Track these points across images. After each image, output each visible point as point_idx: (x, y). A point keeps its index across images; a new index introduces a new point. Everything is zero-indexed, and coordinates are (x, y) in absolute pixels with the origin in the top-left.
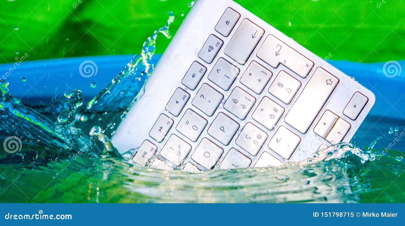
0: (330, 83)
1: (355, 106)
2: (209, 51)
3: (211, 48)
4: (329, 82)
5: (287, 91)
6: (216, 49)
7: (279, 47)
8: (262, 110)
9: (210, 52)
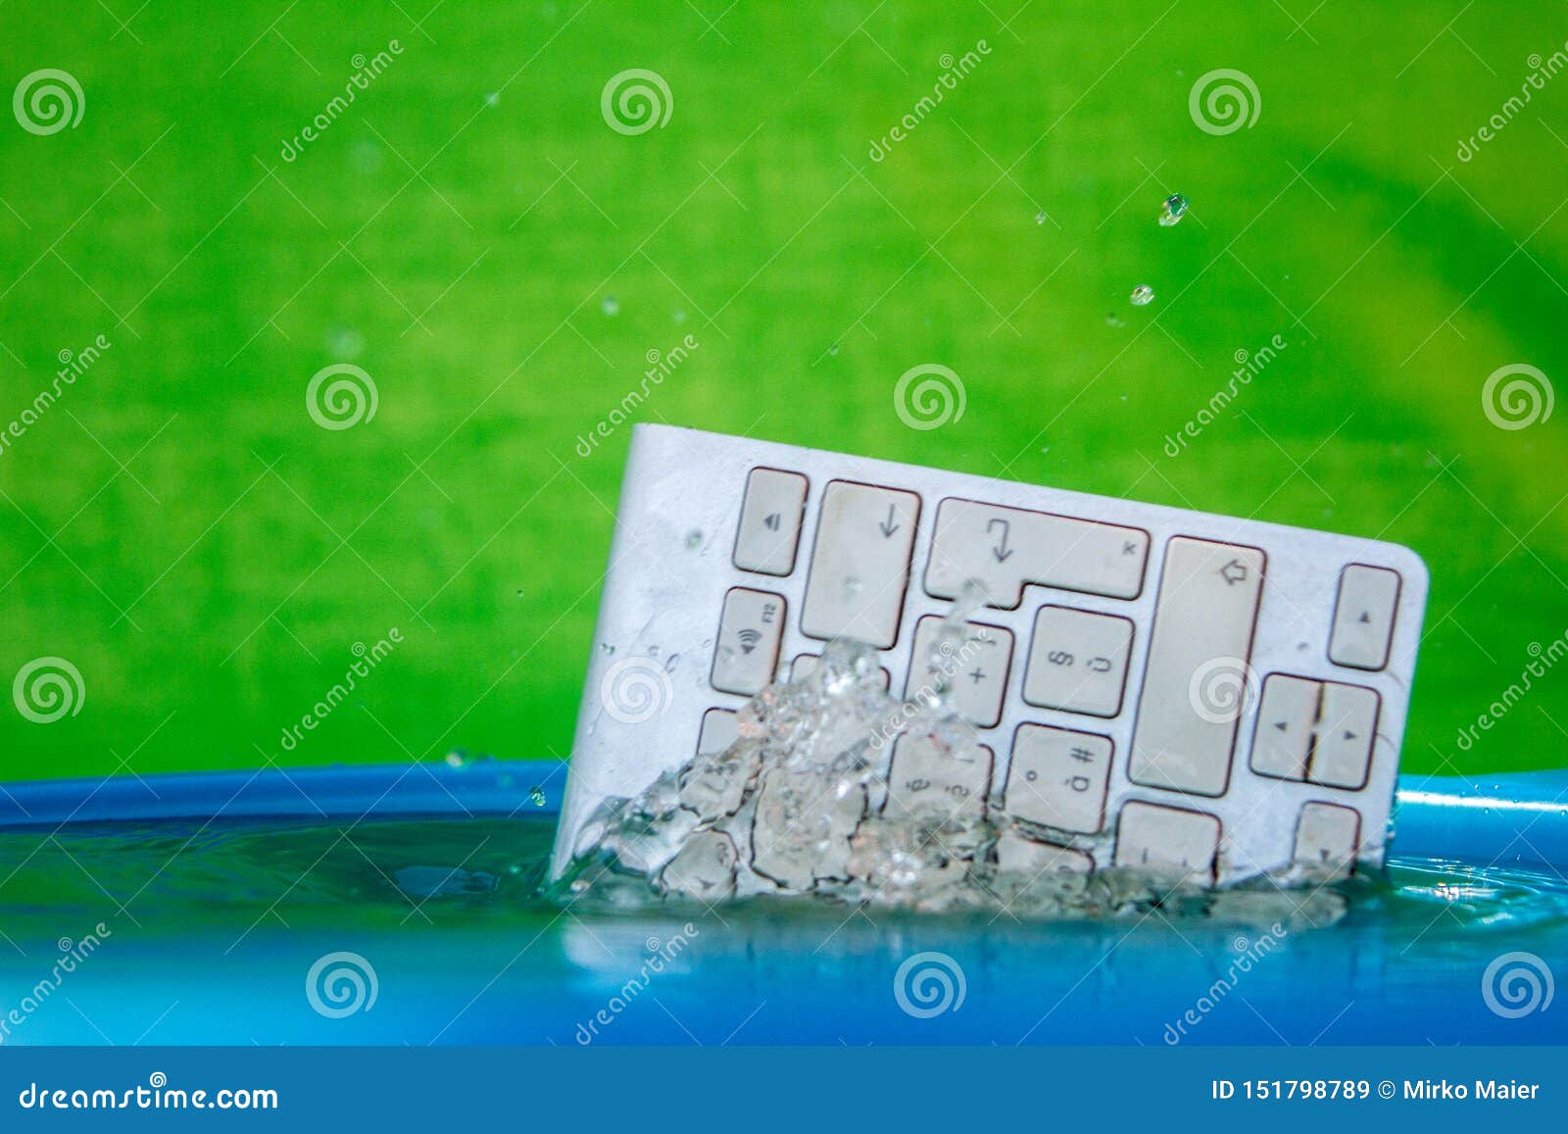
0: (1238, 573)
1: (1365, 619)
2: (748, 650)
3: (750, 637)
4: (1233, 572)
5: (1095, 669)
6: (770, 633)
7: (999, 528)
8: (1031, 776)
9: (752, 652)
